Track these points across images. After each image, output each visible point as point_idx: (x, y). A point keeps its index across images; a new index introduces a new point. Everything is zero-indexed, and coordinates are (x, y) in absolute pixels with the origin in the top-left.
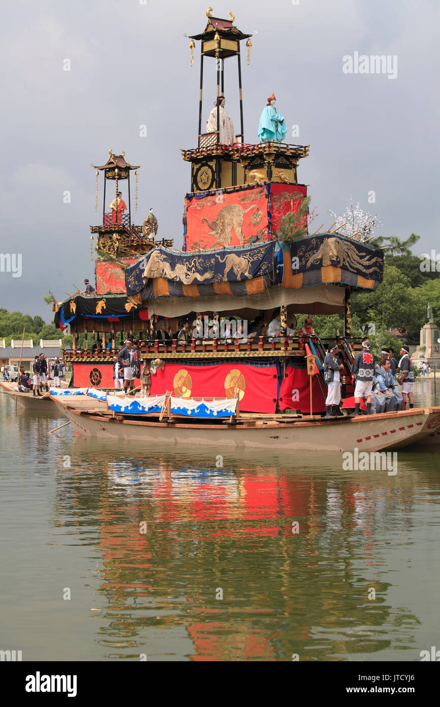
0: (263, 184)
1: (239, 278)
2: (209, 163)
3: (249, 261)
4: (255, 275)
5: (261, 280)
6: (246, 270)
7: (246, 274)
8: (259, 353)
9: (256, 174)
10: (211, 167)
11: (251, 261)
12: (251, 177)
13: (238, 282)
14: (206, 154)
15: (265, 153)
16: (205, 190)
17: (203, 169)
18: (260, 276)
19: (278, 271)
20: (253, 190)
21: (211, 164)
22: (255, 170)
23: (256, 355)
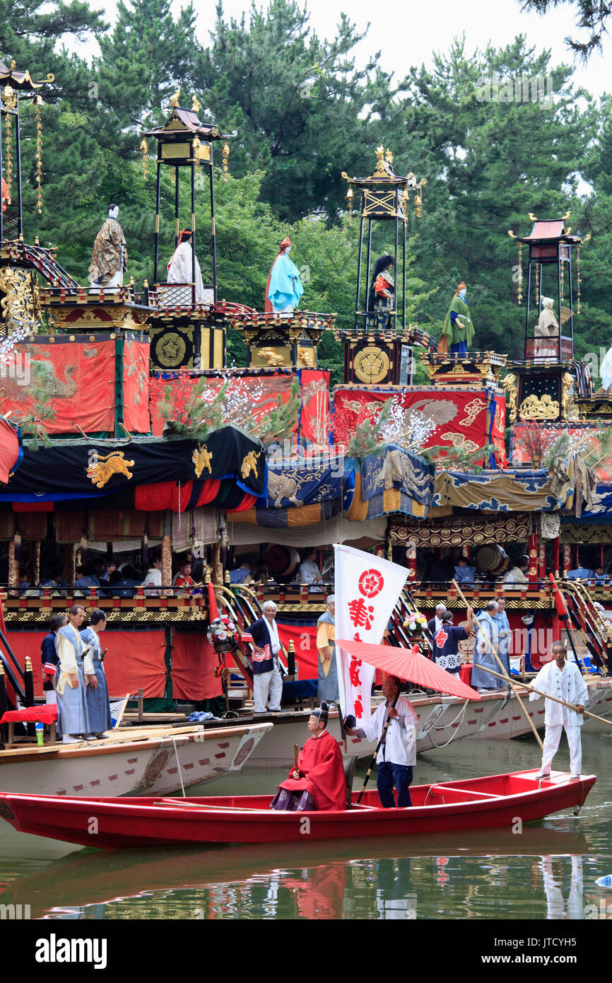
0: (290, 370)
1: (278, 503)
2: (180, 329)
3: (297, 482)
4: (308, 501)
5: (318, 508)
6: (291, 495)
7: (293, 499)
8: (302, 607)
9: (270, 353)
10: (184, 336)
11: (300, 482)
12: (262, 357)
13: (277, 509)
14: (177, 316)
15: (292, 326)
16: (171, 368)
17: (167, 336)
18: (317, 502)
19: (346, 498)
20: (271, 378)
21: (184, 330)
22: (269, 348)
23: (295, 610)
